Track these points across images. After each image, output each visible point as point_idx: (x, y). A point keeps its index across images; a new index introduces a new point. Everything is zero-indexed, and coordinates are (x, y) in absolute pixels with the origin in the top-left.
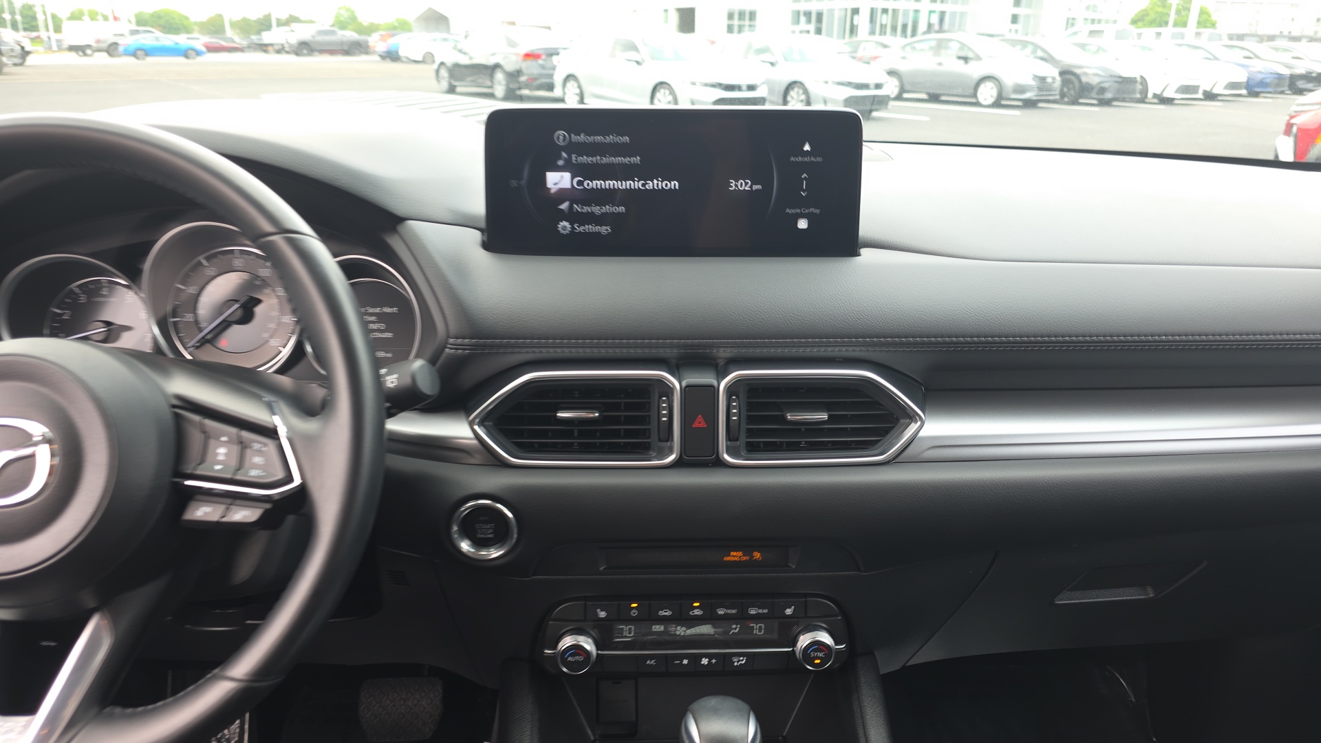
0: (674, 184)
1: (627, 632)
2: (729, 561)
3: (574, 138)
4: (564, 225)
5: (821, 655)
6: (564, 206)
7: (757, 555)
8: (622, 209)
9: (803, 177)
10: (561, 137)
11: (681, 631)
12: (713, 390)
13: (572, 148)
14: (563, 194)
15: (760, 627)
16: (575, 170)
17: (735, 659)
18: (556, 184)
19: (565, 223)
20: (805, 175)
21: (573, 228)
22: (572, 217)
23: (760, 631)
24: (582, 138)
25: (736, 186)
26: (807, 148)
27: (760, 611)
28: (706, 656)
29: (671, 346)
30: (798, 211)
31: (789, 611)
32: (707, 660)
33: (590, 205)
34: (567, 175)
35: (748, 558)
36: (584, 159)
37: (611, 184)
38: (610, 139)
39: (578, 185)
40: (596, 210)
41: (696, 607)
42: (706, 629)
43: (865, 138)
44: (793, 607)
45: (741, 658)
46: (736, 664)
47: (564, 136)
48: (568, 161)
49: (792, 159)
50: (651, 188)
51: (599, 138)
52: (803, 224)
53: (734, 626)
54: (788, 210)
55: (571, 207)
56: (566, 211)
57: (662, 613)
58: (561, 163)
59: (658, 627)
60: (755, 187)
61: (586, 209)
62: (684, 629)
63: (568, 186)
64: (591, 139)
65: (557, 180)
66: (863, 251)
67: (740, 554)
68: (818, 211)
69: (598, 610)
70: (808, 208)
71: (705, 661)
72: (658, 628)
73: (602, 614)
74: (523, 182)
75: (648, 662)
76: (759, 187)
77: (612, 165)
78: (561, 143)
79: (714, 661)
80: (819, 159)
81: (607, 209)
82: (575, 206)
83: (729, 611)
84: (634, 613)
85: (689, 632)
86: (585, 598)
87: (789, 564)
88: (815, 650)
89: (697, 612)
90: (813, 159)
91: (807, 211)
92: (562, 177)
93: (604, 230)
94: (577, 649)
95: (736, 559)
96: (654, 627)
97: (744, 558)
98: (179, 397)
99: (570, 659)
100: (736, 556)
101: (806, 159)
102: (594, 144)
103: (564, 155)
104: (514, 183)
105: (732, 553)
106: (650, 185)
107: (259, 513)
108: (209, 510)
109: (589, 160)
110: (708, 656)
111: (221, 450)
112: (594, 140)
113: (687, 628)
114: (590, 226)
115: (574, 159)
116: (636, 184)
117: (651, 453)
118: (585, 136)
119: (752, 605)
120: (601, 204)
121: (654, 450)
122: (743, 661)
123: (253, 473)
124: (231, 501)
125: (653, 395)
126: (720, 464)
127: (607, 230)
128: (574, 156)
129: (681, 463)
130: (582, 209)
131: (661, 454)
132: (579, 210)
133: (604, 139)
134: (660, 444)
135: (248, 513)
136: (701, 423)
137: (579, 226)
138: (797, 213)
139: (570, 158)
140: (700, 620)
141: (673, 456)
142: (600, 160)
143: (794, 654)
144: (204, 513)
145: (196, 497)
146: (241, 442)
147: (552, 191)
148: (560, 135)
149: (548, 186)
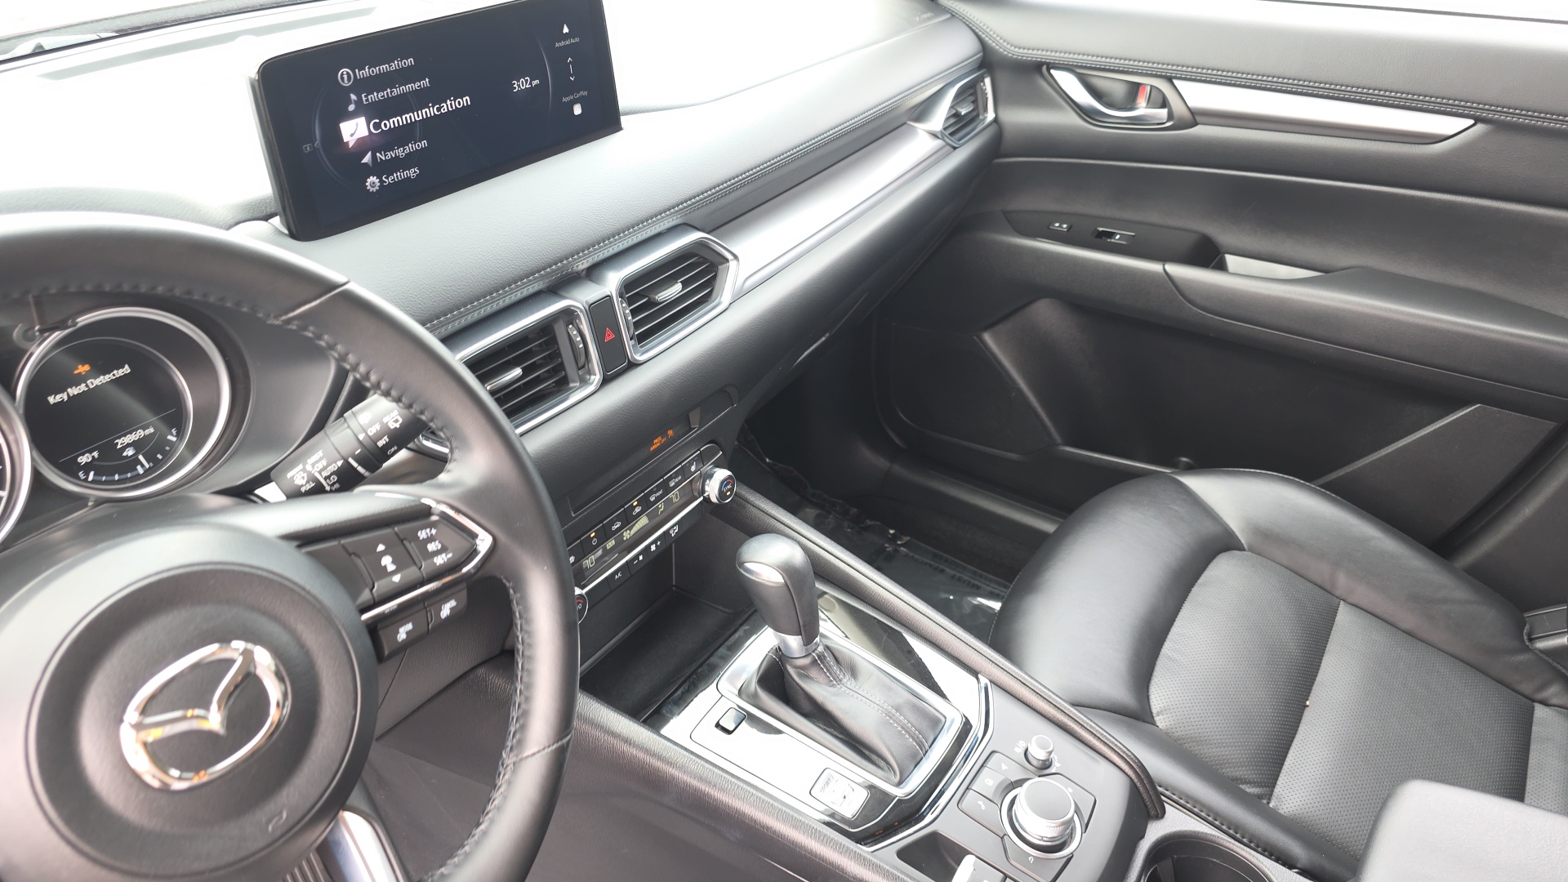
0: (466, 100)
1: (590, 563)
2: (655, 450)
3: (360, 74)
4: (372, 180)
5: (729, 487)
6: (367, 159)
7: (670, 432)
8: (424, 143)
9: (569, 61)
10: (345, 77)
11: (627, 535)
12: (608, 298)
13: (362, 86)
14: (363, 145)
15: (678, 495)
16: (365, 110)
17: (671, 532)
18: (352, 135)
19: (372, 179)
20: (570, 59)
21: (381, 182)
22: (379, 169)
23: (677, 498)
24: (366, 72)
25: (519, 86)
26: (566, 30)
27: (677, 480)
28: (652, 543)
30: (572, 97)
31: (693, 468)
32: (654, 545)
33: (393, 149)
34: (362, 121)
35: (665, 439)
36: (375, 96)
37: (408, 117)
38: (395, 65)
39: (375, 129)
40: (400, 152)
41: (636, 506)
42: (643, 521)
44: (695, 463)
45: (674, 529)
46: (673, 536)
47: (348, 73)
48: (359, 102)
49: (557, 45)
50: (446, 110)
51: (384, 67)
52: (578, 110)
54: (564, 99)
55: (374, 157)
56: (371, 164)
57: (615, 527)
58: (352, 108)
60: (534, 83)
61: (390, 154)
62: (628, 532)
63: (365, 133)
64: (376, 70)
65: (354, 130)
66: (623, 121)
67: (659, 438)
68: (585, 93)
70: (578, 92)
71: (653, 548)
72: (610, 544)
73: (572, 559)
74: (317, 143)
75: (616, 577)
76: (537, 82)
77: (403, 95)
78: (346, 84)
79: (659, 543)
80: (577, 40)
81: (411, 147)
82: (378, 154)
83: (658, 494)
84: (594, 541)
85: (633, 532)
87: (693, 426)
88: (726, 486)
89: (638, 510)
90: (572, 41)
91: (578, 95)
92: (357, 124)
93: (413, 173)
95: (658, 445)
97: (663, 441)
100: (657, 442)
101: (567, 43)
102: (381, 75)
103: (353, 97)
104: (308, 148)
106: (444, 108)
107: (464, 594)
108: (409, 626)
109: (379, 96)
110: (654, 542)
111: (387, 561)
112: (379, 69)
113: (630, 529)
114: (399, 174)
115: (364, 99)
116: (430, 111)
117: (571, 385)
118: (369, 68)
119: (670, 478)
120: (403, 145)
121: (574, 382)
122: (676, 529)
123: (440, 560)
124: (421, 606)
125: (559, 329)
126: (633, 365)
127: (415, 172)
128: (363, 95)
129: (606, 381)
130: (385, 156)
131: (584, 382)
132: (384, 159)
133: (390, 67)
134: (580, 372)
135: (452, 603)
136: (609, 336)
137: (387, 178)
138: (571, 100)
139: (360, 98)
140: (640, 514)
141: (596, 378)
142: (391, 92)
143: (707, 500)
144: (407, 633)
145: (380, 626)
146: (401, 540)
147: (351, 145)
148: (342, 74)
149: (345, 141)
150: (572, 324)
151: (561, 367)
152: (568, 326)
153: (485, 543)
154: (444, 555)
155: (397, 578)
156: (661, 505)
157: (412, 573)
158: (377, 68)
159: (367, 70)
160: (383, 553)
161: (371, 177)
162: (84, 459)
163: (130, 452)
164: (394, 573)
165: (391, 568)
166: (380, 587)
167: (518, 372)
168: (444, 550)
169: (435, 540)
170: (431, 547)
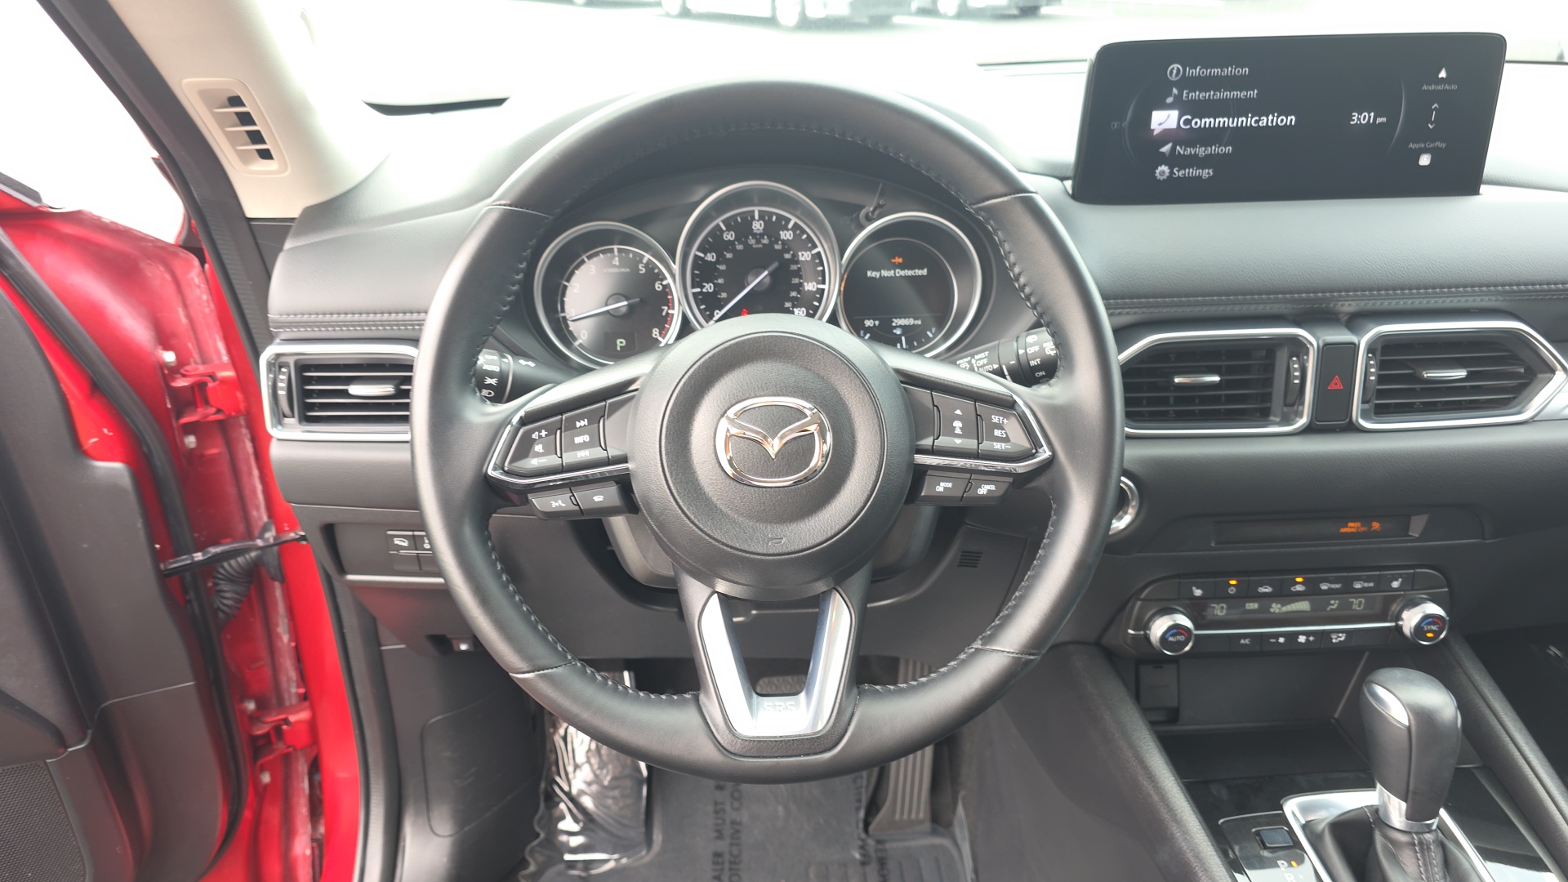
0: (1291, 120)
1: (1219, 610)
2: (1347, 533)
3: (1190, 72)
4: (1163, 170)
5: (1434, 628)
6: (1166, 149)
7: (1376, 525)
8: (1229, 149)
9: (1433, 107)
10: (1175, 72)
11: (1276, 608)
12: (1354, 347)
13: (1186, 83)
14: (1167, 136)
15: (1360, 602)
16: (1184, 107)
17: (1334, 636)
18: (1160, 124)
19: (1164, 168)
20: (1436, 105)
21: (1172, 172)
22: (1173, 160)
23: (1359, 606)
25: (1359, 119)
26: (1443, 74)
27: (1366, 585)
28: (1303, 633)
29: (1286, 301)
30: (1423, 146)
31: (1395, 584)
32: (1304, 637)
33: (1194, 146)
34: (1174, 114)
35: (1365, 529)
36: (1196, 95)
37: (1222, 121)
38: (1228, 71)
39: (1185, 124)
40: (1201, 151)
41: (1299, 583)
42: (1303, 606)
43: (1507, 58)
44: (1400, 580)
45: (1340, 635)
46: (1334, 641)
47: (1178, 69)
48: (1178, 98)
49: (1425, 87)
50: (1265, 124)
51: (1216, 71)
52: (1425, 160)
53: (1332, 602)
54: (1411, 145)
55: (1173, 149)
56: (1167, 154)
57: (1262, 590)
58: (1170, 100)
59: (1251, 604)
60: (1379, 120)
61: (1190, 151)
62: (1279, 606)
63: (1174, 125)
64: (1207, 72)
65: (1164, 120)
66: (1483, 188)
67: (1358, 524)
68: (1443, 145)
69: (1194, 588)
70: (1434, 142)
71: (1302, 639)
72: (1252, 606)
73: (1198, 592)
74: (1126, 124)
75: (1243, 641)
76: (1384, 120)
77: (1225, 101)
78: (1173, 78)
79: (1311, 638)
80: (1454, 87)
81: (1213, 149)
82: (1178, 148)
83: (1333, 586)
84: (1232, 591)
85: (1284, 609)
86: (1179, 576)
87: (1410, 534)
88: (1429, 624)
89: (1299, 588)
90: (1447, 87)
91: (1432, 145)
92: (1169, 116)
93: (1206, 173)
94: (1176, 629)
95: (1353, 530)
96: (1247, 605)
97: (1362, 529)
98: (898, 371)
99: (1171, 639)
100: (1353, 527)
101: (1439, 88)
102: (1210, 78)
103: (1175, 91)
104: (1116, 125)
105: (1350, 524)
106: (1264, 122)
107: (1004, 487)
108: (949, 485)
109: (1201, 96)
110: (1308, 633)
111: (958, 424)
112: (1210, 72)
113: (1283, 605)
114: (1191, 170)
115: (1185, 95)
116: (1249, 121)
117: (1272, 418)
118: (1200, 69)
119: (1359, 579)
120: (1206, 144)
121: (1275, 416)
122: (1342, 637)
123: (998, 446)
124: (968, 476)
125: (1282, 356)
126: (1353, 428)
127: (1209, 173)
128: (1185, 92)
129: (1311, 429)
130: (1185, 150)
131: (1286, 420)
132: (1182, 152)
133: (1222, 71)
134: (1285, 409)
135: (993, 487)
136: (1336, 384)
137: (1178, 171)
138: (1420, 148)
139: (1181, 94)
140: (1299, 596)
141: (1302, 422)
142: (1214, 95)
143: (1399, 629)
144: (945, 488)
145: (929, 472)
146: (977, 415)
147: (1155, 133)
148: (1173, 68)
149: (1152, 127)
150: (1298, 357)
151: (1267, 397)
152: (1291, 357)
153: (1045, 454)
154: (1003, 444)
155: (958, 441)
156: (1334, 604)
157: (971, 444)
158: (1209, 71)
159: (1198, 70)
160: (958, 418)
161: (1163, 166)
162: (868, 323)
163: (898, 332)
164: (958, 436)
165: (958, 431)
166: (943, 441)
167: (1217, 379)
168: (1006, 440)
169: (1003, 429)
170: (997, 433)
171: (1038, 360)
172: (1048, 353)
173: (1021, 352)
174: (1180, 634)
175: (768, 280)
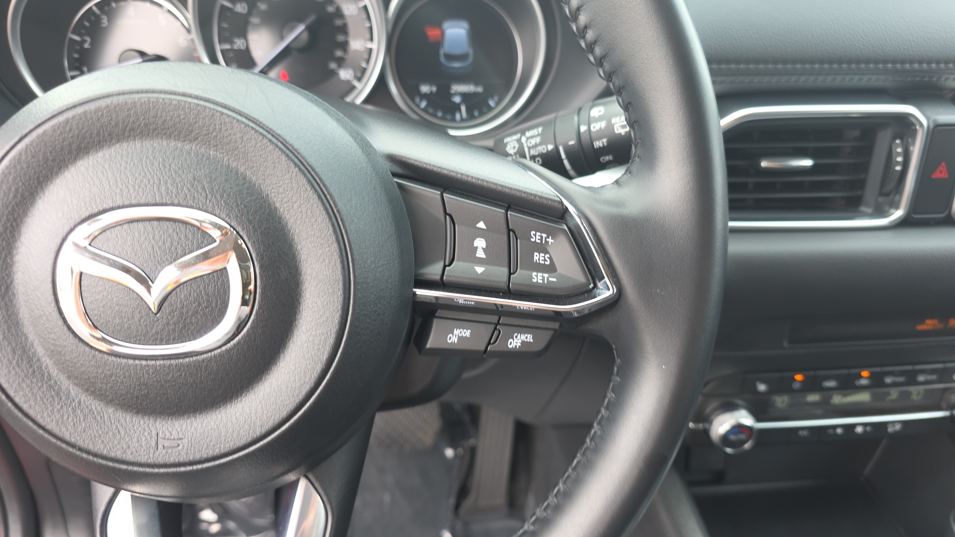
1: (782, 402)
2: (921, 330)
7: (952, 322)
11: (837, 399)
15: (919, 392)
17: (890, 427)
23: (917, 397)
27: (930, 377)
28: (861, 425)
29: (894, 72)
32: (862, 428)
35: (942, 326)
41: (865, 377)
42: (864, 397)
45: (896, 425)
46: (890, 431)
57: (827, 384)
62: (840, 397)
67: (935, 322)
69: (758, 383)
71: (859, 430)
73: (762, 387)
75: (800, 432)
79: (869, 428)
83: (897, 380)
84: (796, 384)
85: (843, 399)
86: (746, 373)
89: (864, 382)
94: (738, 427)
95: (929, 327)
96: (811, 397)
97: (939, 326)
99: (732, 438)
100: (930, 324)
105: (928, 322)
107: (546, 336)
108: (467, 333)
110: (865, 425)
111: (480, 243)
113: (845, 395)
117: (863, 209)
119: (923, 372)
121: (868, 206)
122: (898, 427)
123: (538, 278)
124: (494, 319)
125: (883, 137)
126: (949, 222)
129: (904, 223)
131: (880, 212)
134: (881, 199)
135: (529, 338)
136: (941, 172)
140: (863, 388)
141: (898, 214)
143: (953, 418)
144: (460, 338)
145: (439, 313)
146: (509, 230)
150: (902, 139)
151: (861, 184)
152: (895, 139)
153: (605, 292)
154: (546, 275)
155: (480, 270)
156: (894, 394)
157: (499, 274)
160: (481, 233)
162: (425, 89)
163: (457, 99)
164: (480, 262)
165: (480, 254)
166: (458, 270)
167: (808, 163)
168: (551, 268)
169: (546, 252)
170: (538, 257)
171: (605, 140)
172: (617, 132)
173: (583, 129)
174: (741, 432)
175: (305, 36)
